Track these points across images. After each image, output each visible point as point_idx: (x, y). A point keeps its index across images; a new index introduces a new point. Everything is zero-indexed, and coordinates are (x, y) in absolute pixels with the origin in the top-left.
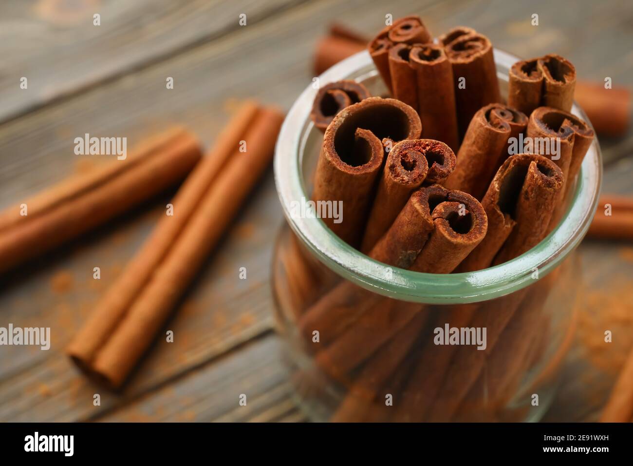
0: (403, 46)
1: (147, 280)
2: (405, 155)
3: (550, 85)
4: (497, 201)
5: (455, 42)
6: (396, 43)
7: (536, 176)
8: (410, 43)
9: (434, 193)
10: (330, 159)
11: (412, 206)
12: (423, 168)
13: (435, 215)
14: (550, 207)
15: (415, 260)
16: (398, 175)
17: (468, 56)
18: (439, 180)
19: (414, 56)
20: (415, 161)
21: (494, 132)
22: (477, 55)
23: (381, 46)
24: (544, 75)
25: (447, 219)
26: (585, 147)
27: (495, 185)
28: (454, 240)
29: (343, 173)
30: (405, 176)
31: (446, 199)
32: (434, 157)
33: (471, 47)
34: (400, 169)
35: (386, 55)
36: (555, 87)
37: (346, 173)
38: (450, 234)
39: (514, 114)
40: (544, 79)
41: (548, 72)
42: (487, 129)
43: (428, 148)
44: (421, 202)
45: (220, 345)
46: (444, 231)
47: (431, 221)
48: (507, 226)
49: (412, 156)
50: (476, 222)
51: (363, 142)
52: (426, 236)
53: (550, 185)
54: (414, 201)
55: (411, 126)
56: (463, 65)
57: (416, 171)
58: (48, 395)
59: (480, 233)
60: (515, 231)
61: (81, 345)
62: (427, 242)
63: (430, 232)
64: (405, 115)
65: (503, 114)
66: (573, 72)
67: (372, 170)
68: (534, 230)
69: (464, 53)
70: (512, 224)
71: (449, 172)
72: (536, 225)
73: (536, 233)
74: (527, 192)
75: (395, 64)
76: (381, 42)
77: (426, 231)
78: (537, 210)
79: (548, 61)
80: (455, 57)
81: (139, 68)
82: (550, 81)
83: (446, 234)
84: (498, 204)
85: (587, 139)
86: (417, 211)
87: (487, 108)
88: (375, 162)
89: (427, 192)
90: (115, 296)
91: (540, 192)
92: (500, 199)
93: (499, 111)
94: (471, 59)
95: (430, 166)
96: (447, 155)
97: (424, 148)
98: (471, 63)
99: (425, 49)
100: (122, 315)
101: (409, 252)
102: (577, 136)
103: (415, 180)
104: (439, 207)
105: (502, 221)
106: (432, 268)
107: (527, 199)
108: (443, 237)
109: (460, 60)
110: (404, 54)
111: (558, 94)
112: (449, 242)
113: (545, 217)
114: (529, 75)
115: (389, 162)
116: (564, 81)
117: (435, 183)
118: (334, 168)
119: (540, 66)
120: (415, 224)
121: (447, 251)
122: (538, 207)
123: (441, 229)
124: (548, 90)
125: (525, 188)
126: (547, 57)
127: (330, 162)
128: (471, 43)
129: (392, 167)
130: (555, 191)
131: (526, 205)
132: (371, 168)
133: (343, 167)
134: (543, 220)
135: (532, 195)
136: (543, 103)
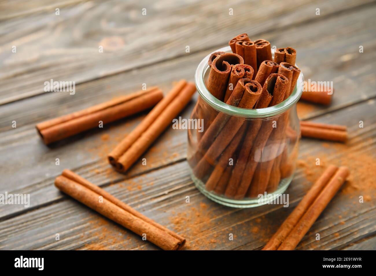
0: (241, 41)
1: (139, 136)
2: (238, 68)
3: (288, 55)
4: (266, 88)
5: (258, 43)
6: (238, 41)
7: (279, 79)
8: (243, 40)
9: (246, 80)
10: (214, 68)
11: (239, 83)
12: (243, 72)
13: (246, 86)
14: (284, 91)
15: (239, 103)
16: (235, 73)
17: (262, 46)
18: (248, 76)
19: (244, 43)
20: (240, 70)
21: (267, 66)
22: (265, 46)
23: (234, 42)
24: (286, 52)
25: (249, 87)
26: (297, 75)
27: (266, 82)
28: (251, 93)
29: (218, 73)
30: (237, 74)
31: (250, 82)
32: (247, 69)
33: (263, 44)
34: (236, 72)
35: (234, 44)
36: (289, 55)
37: (219, 73)
38: (250, 91)
39: (275, 64)
40: (286, 53)
41: (287, 52)
42: (265, 65)
43: (245, 67)
44: (241, 81)
45: (165, 163)
46: (248, 90)
47: (244, 87)
48: (270, 97)
49: (240, 68)
50: (258, 89)
51: (225, 65)
52: (242, 93)
53: (284, 82)
54: (240, 82)
55: (241, 62)
56: (260, 49)
57: (241, 73)
58: (98, 173)
59: (259, 92)
60: (273, 99)
61: (113, 153)
62: (243, 95)
63: (243, 91)
64: (239, 58)
65: (271, 63)
66: (295, 52)
67: (227, 73)
68: (278, 99)
69: (261, 46)
70: (271, 97)
71: (251, 74)
72: (279, 97)
73: (279, 100)
74: (276, 85)
75: (237, 46)
76: (233, 41)
77: (242, 91)
78: (279, 91)
79: (288, 49)
80: (258, 46)
81: (139, 68)
82: (287, 54)
83: (248, 91)
84: (267, 89)
85: (298, 72)
86: (240, 84)
87: (266, 61)
88: (228, 71)
89: (244, 80)
90: (127, 140)
91: (280, 84)
92: (268, 87)
93: (270, 62)
94: (263, 47)
95: (245, 71)
96: (251, 69)
97: (244, 67)
98: (262, 48)
99: (248, 43)
100: (129, 146)
101: (237, 100)
102: (294, 70)
103: (240, 75)
104: (247, 84)
105: (268, 94)
106: (244, 106)
107: (276, 87)
108: (247, 92)
109: (259, 47)
110: (241, 43)
111: (290, 58)
112: (249, 93)
113: (282, 94)
114: (281, 52)
115: (233, 69)
116: (292, 54)
117: (246, 78)
118: (215, 71)
119: (285, 50)
120: (239, 89)
121: (248, 98)
122: (280, 90)
123: (247, 89)
124: (287, 57)
125: (276, 84)
126: (288, 48)
127: (214, 69)
128: (263, 43)
129: (233, 71)
130: (285, 85)
131: (276, 89)
132: (227, 72)
133: (217, 71)
134: (282, 95)
135: (278, 86)
136: (285, 61)
